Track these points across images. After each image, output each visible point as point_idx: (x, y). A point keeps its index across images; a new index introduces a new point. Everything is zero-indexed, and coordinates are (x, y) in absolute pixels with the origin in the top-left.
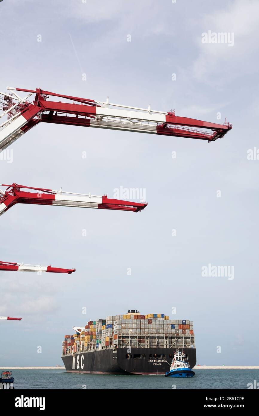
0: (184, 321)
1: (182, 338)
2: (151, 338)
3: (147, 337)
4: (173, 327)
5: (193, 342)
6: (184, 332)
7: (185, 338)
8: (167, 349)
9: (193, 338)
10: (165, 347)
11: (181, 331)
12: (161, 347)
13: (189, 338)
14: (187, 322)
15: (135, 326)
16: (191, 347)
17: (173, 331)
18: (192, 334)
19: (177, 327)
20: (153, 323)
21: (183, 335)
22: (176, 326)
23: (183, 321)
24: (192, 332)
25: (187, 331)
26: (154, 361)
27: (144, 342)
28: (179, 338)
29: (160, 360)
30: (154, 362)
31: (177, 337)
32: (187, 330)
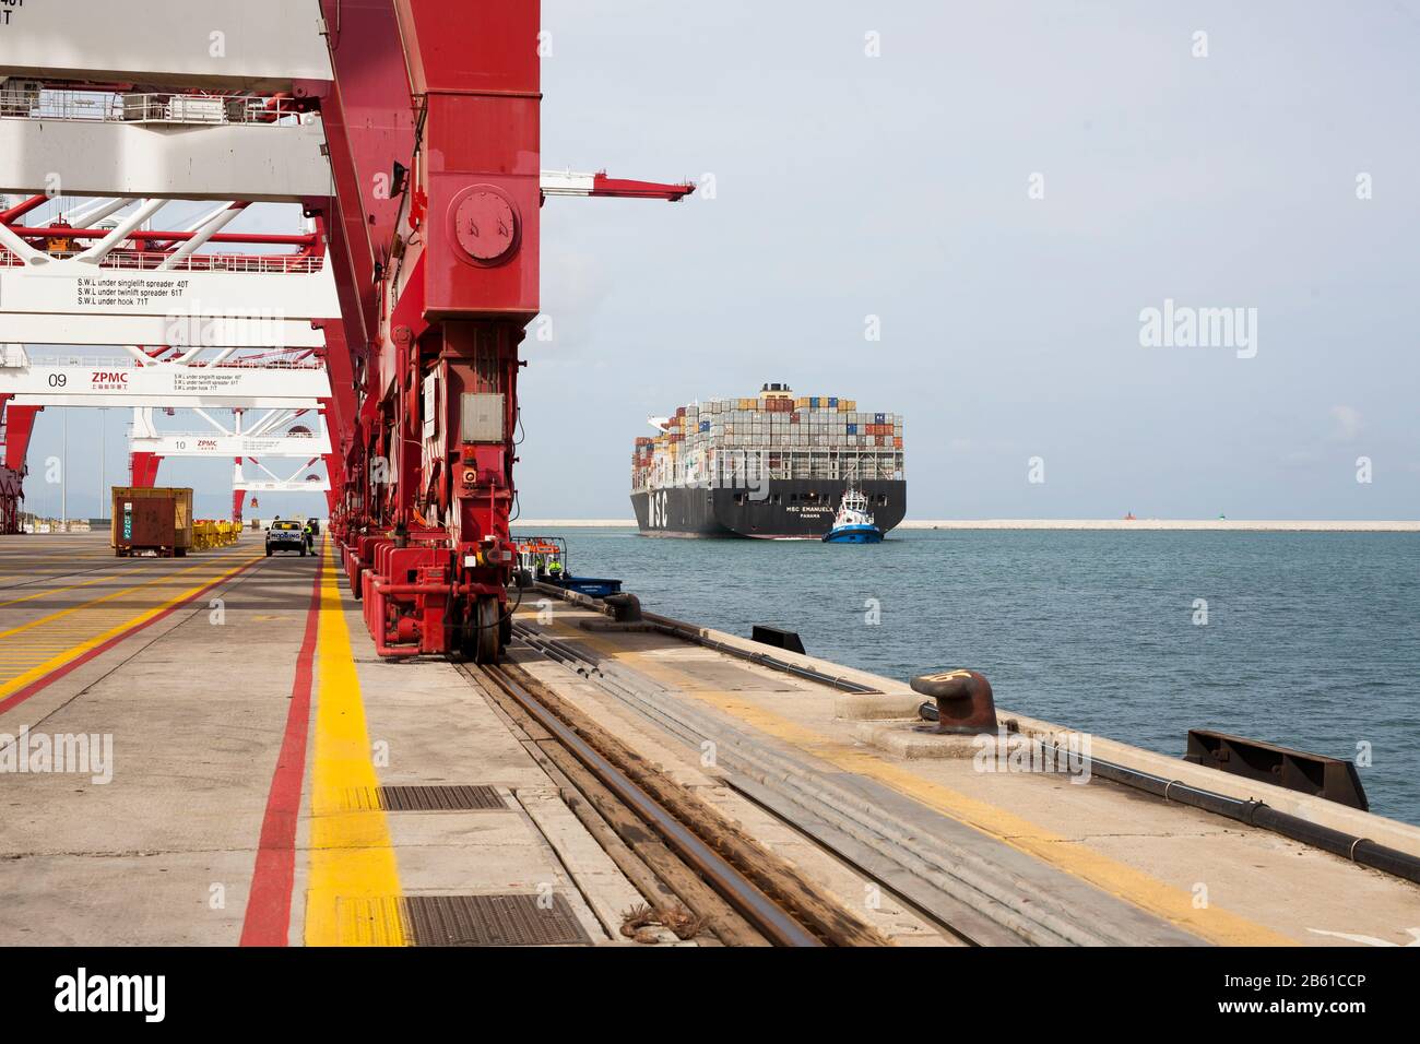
0: (879, 415)
1: (873, 455)
2: (796, 455)
3: (786, 455)
4: (851, 429)
5: (899, 465)
6: (880, 443)
7: (881, 456)
8: (833, 482)
9: (899, 455)
10: (830, 477)
11: (871, 440)
12: (821, 477)
13: (890, 455)
14: (886, 417)
15: (757, 428)
16: (897, 476)
17: (852, 439)
18: (899, 446)
19: (861, 430)
20: (802, 420)
21: (875, 450)
22: (858, 426)
23: (876, 415)
24: (898, 442)
25: (888, 440)
26: (801, 510)
27: (778, 465)
28: (866, 456)
29: (817, 506)
30: (801, 512)
31: (860, 454)
32: (887, 438)
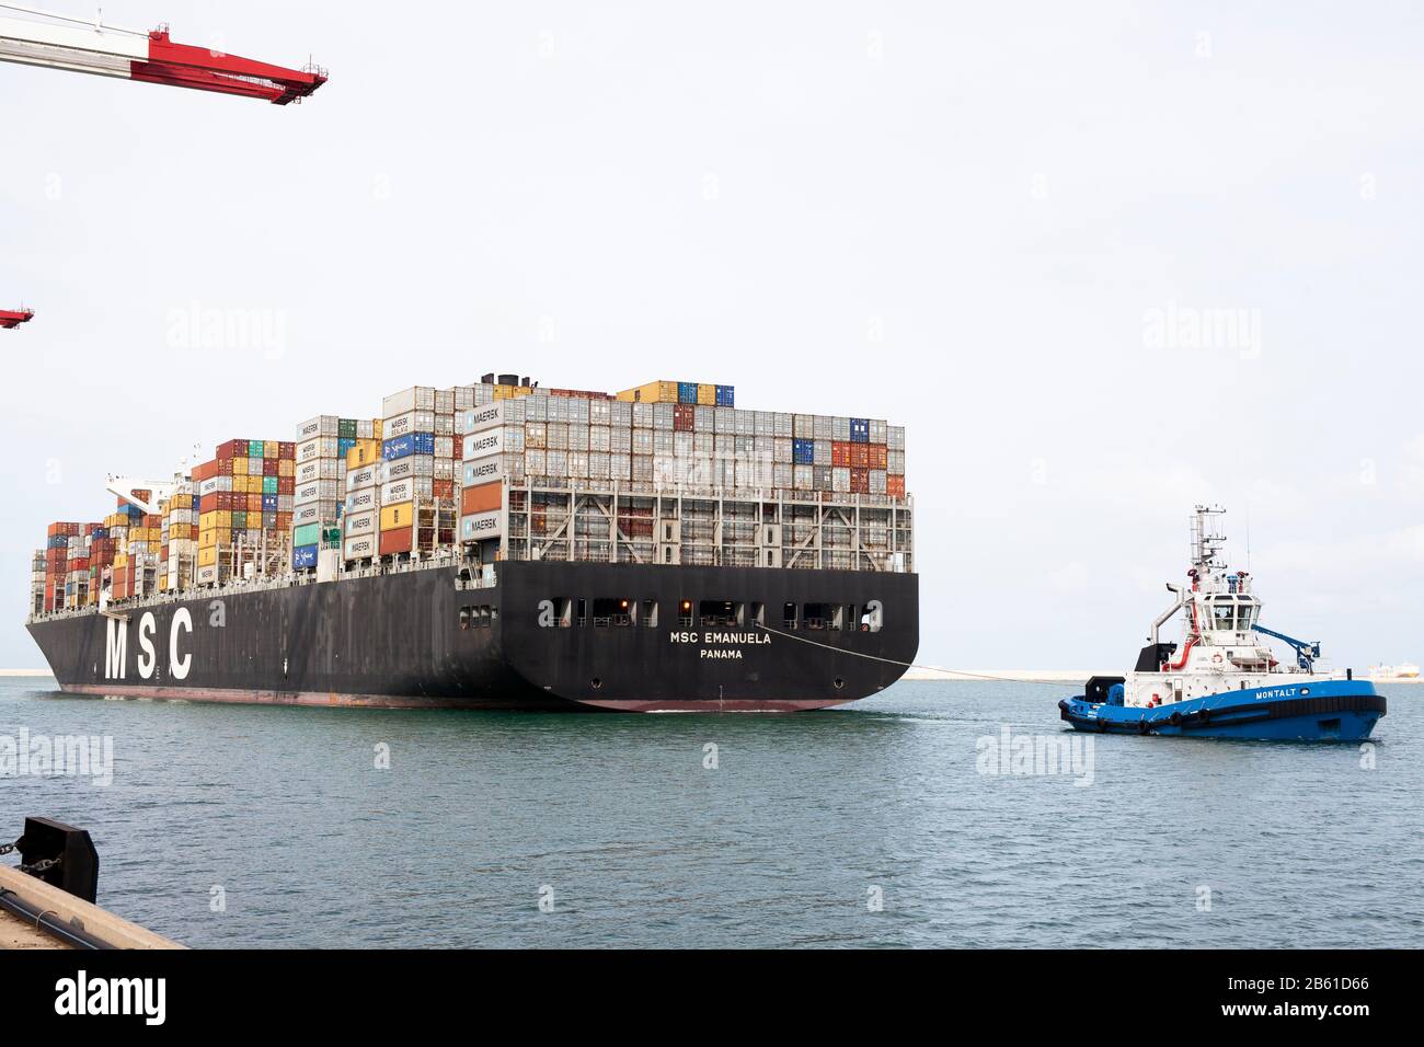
0: (859, 422)
1: (850, 512)
2: (692, 507)
3: (670, 505)
4: (802, 451)
5: (904, 537)
6: (860, 486)
7: (869, 515)
8: (770, 573)
9: (904, 515)
10: (762, 562)
11: (841, 477)
12: (740, 561)
13: (884, 515)
14: (873, 429)
15: (600, 438)
16: (896, 563)
17: (804, 474)
18: (901, 496)
19: (822, 454)
20: (699, 425)
21: (857, 502)
22: (818, 447)
23: (854, 422)
24: (897, 482)
25: (877, 479)
26: (701, 638)
27: (648, 529)
28: (833, 513)
29: (737, 629)
30: (701, 644)
31: (825, 509)
32: (873, 474)
